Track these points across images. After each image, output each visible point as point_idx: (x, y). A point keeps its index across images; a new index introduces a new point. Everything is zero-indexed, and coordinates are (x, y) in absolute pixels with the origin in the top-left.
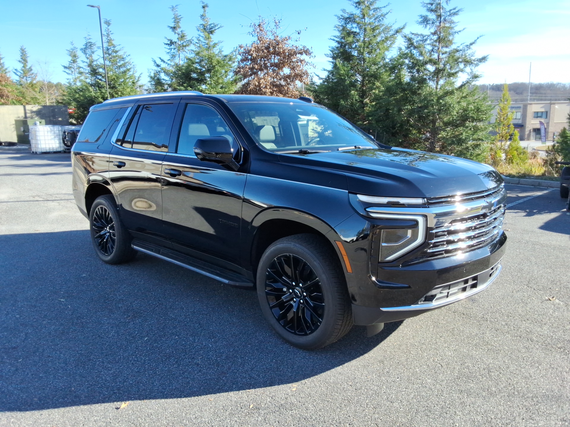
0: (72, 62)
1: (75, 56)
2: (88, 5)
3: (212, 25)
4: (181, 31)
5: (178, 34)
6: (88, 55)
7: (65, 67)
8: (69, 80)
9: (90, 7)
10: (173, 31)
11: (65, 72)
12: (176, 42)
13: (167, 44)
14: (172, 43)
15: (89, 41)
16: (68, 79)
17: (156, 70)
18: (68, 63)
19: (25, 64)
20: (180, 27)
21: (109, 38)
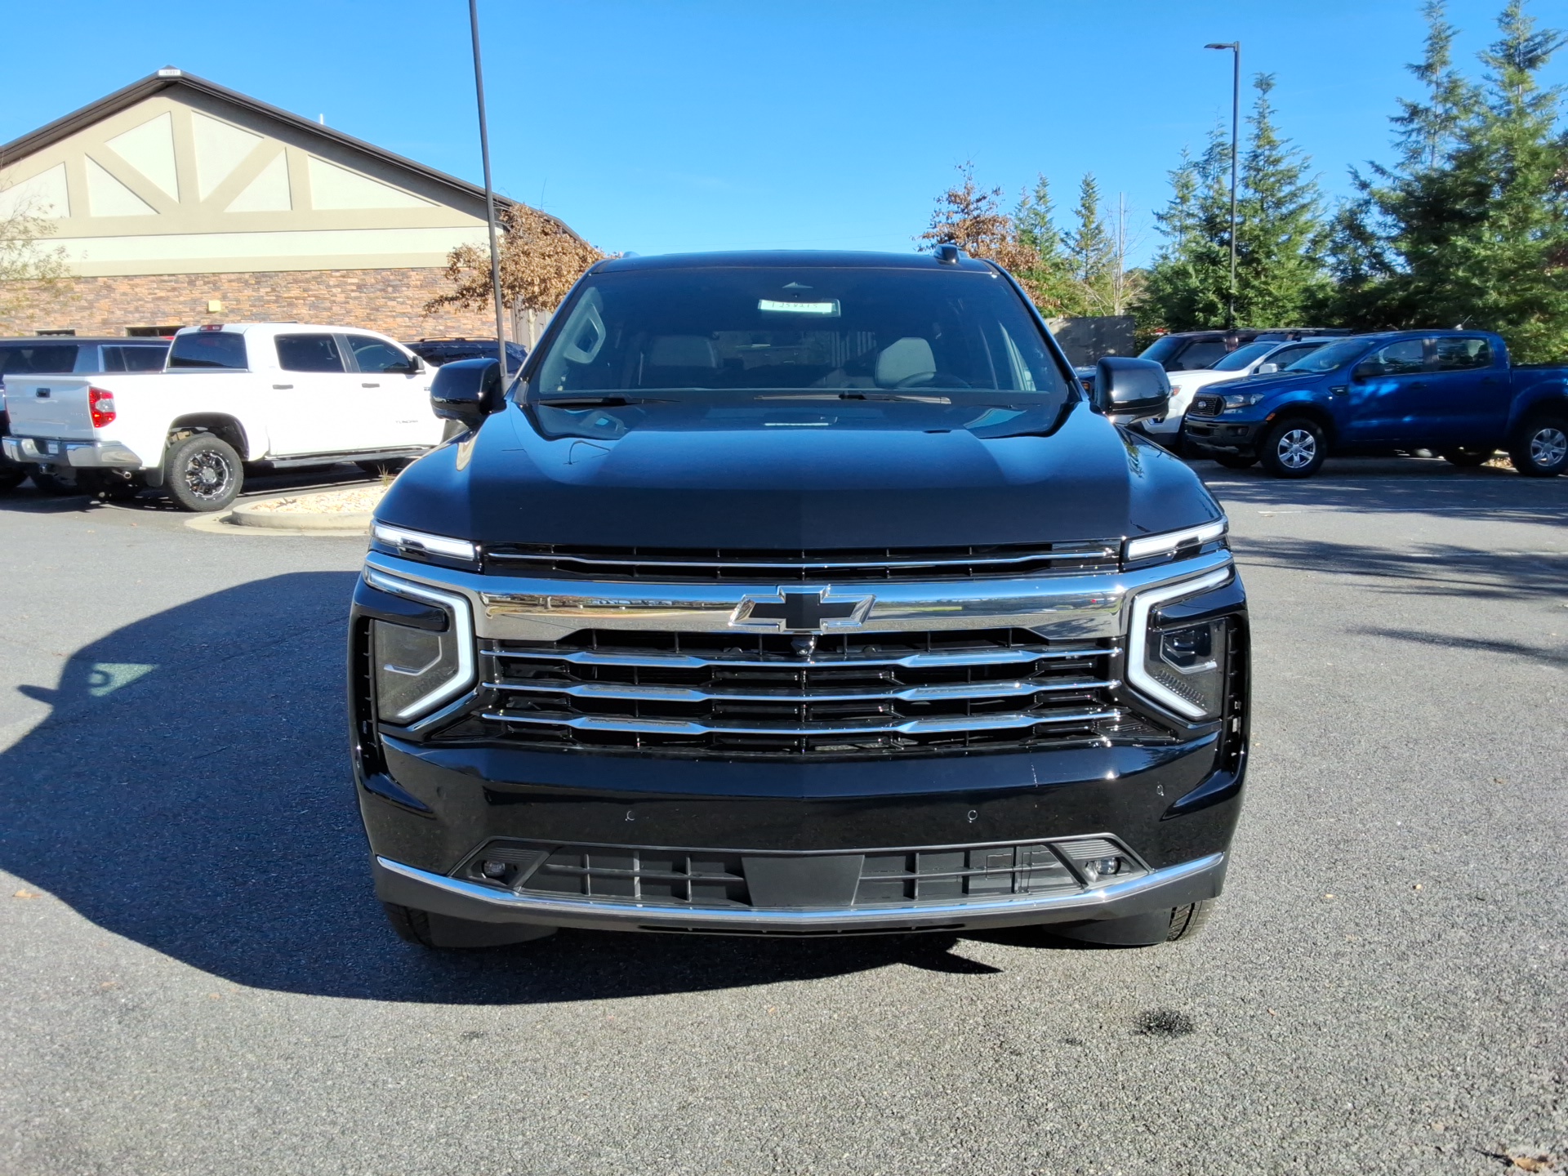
0: (1178, 201)
1: (1186, 186)
2: (1206, 47)
3: (1537, 40)
4: (1448, 76)
5: (1438, 85)
6: (1210, 178)
7: (1160, 217)
8: (1164, 251)
9: (1213, 50)
10: (1422, 76)
11: (1158, 228)
12: (1427, 110)
13: (1397, 120)
14: (1415, 112)
15: (1220, 140)
16: (1162, 248)
17: (1358, 200)
18: (1168, 204)
19: (1088, 217)
20: (1444, 63)
21: (1262, 126)
